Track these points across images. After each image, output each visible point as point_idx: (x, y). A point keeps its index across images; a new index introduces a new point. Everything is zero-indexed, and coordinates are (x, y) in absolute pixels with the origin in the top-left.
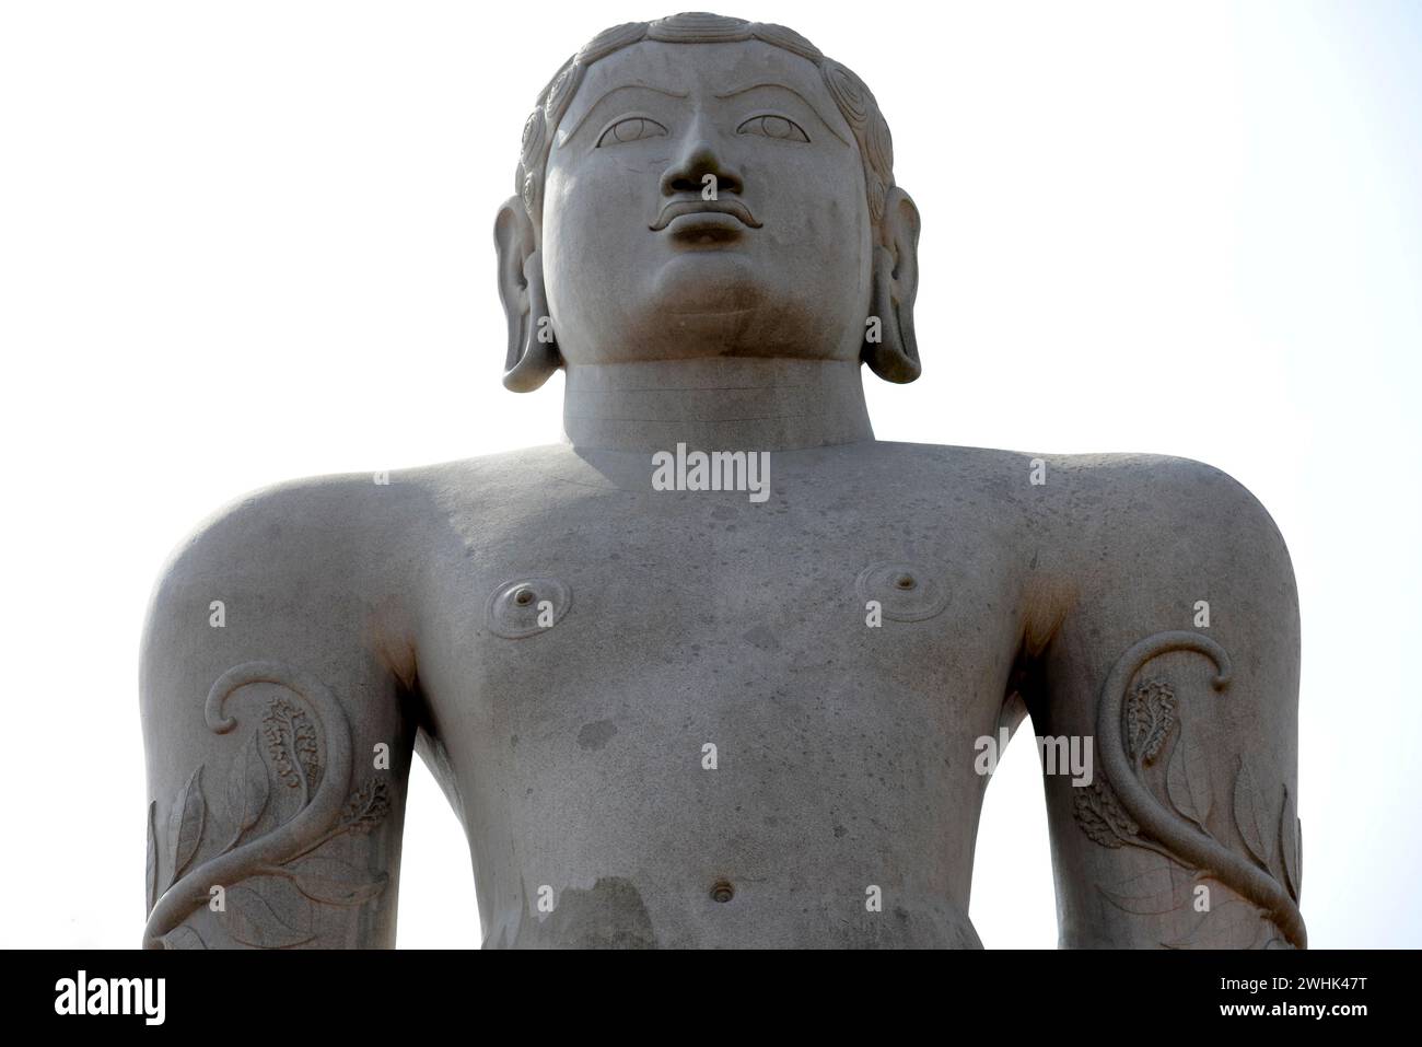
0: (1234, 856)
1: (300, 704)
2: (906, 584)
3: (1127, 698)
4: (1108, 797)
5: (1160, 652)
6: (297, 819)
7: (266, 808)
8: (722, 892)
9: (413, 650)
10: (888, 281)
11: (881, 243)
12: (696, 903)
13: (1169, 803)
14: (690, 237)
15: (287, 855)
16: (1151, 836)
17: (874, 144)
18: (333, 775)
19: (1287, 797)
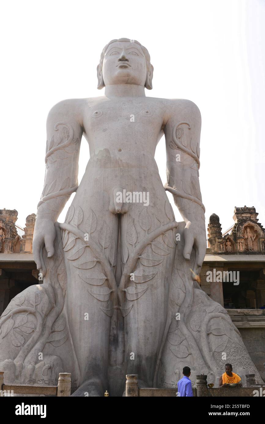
0: (190, 151)
1: (67, 127)
2: (147, 112)
3: (177, 130)
4: (173, 143)
5: (181, 124)
6: (66, 142)
7: (62, 141)
8: (120, 150)
9: (82, 121)
10: (149, 76)
11: (148, 71)
12: (116, 152)
13: (181, 143)
14: (121, 67)
15: (64, 147)
16: (179, 148)
17: (148, 58)
18: (71, 137)
19: (198, 144)
